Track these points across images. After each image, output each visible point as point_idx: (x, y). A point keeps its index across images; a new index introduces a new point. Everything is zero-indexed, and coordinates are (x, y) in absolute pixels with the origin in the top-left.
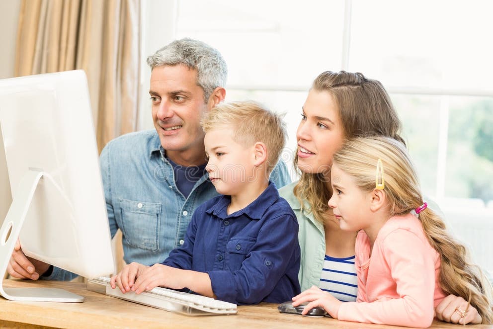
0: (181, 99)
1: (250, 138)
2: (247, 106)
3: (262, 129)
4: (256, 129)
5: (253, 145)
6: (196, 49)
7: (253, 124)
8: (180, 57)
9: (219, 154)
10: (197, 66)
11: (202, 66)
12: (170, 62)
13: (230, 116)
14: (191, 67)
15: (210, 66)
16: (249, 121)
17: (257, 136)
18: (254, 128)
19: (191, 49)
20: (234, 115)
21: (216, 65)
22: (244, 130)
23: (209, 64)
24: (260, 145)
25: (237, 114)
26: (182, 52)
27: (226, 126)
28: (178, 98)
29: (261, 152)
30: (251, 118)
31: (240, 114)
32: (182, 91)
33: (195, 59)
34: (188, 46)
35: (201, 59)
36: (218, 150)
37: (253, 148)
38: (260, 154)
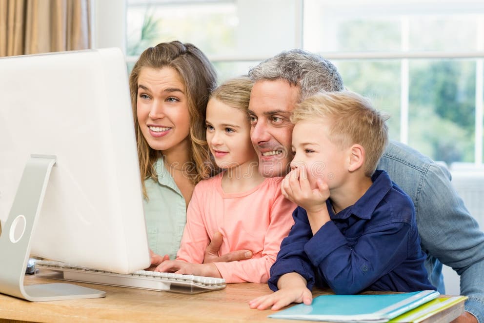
0: (278, 121)
1: (347, 138)
2: (349, 101)
3: (362, 129)
4: (355, 129)
5: (350, 147)
6: (301, 63)
7: (353, 122)
8: (280, 71)
9: (307, 151)
10: (300, 82)
11: (306, 83)
12: (268, 76)
13: (328, 109)
14: (292, 83)
15: (316, 82)
16: (349, 119)
17: (355, 137)
18: (354, 128)
19: (296, 63)
20: (332, 108)
21: (325, 82)
22: (342, 128)
23: (315, 81)
24: (358, 148)
25: (336, 108)
26: (284, 65)
27: (321, 120)
28: (275, 119)
29: (357, 156)
30: (352, 115)
31: (340, 108)
32: (280, 111)
33: (299, 74)
34: (293, 58)
35: (306, 75)
36: (308, 147)
37: (349, 151)
38: (356, 157)
